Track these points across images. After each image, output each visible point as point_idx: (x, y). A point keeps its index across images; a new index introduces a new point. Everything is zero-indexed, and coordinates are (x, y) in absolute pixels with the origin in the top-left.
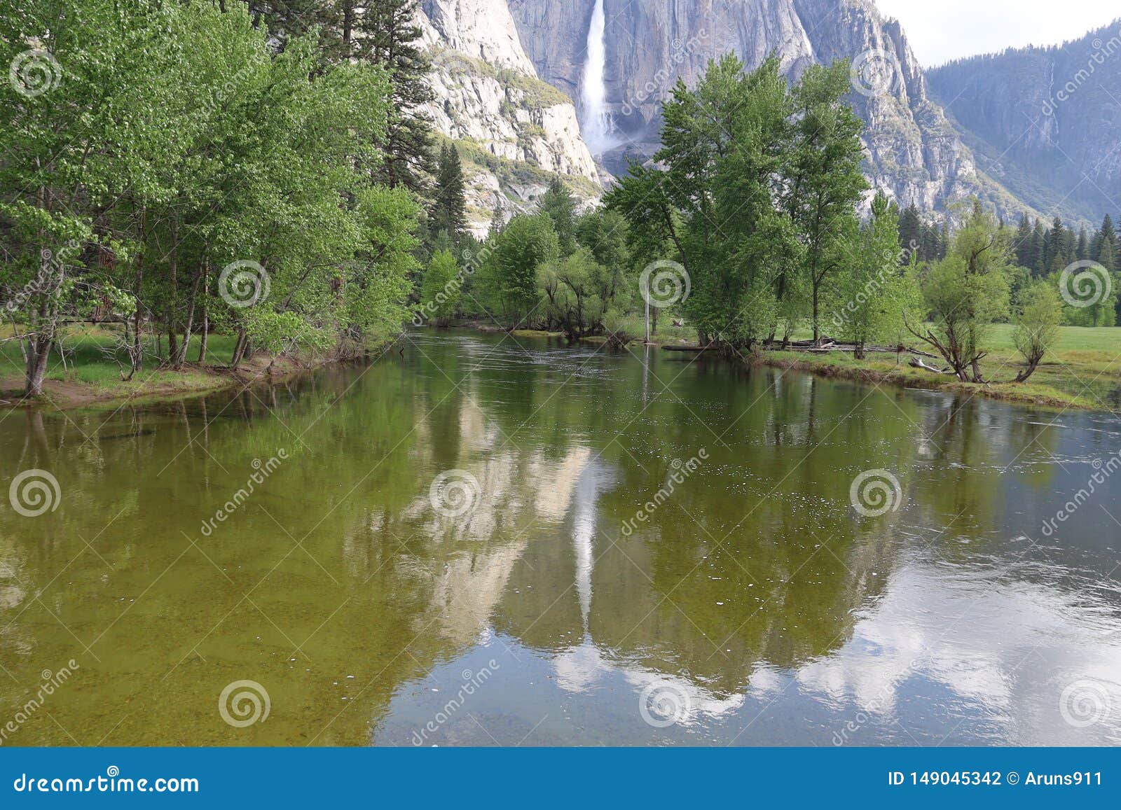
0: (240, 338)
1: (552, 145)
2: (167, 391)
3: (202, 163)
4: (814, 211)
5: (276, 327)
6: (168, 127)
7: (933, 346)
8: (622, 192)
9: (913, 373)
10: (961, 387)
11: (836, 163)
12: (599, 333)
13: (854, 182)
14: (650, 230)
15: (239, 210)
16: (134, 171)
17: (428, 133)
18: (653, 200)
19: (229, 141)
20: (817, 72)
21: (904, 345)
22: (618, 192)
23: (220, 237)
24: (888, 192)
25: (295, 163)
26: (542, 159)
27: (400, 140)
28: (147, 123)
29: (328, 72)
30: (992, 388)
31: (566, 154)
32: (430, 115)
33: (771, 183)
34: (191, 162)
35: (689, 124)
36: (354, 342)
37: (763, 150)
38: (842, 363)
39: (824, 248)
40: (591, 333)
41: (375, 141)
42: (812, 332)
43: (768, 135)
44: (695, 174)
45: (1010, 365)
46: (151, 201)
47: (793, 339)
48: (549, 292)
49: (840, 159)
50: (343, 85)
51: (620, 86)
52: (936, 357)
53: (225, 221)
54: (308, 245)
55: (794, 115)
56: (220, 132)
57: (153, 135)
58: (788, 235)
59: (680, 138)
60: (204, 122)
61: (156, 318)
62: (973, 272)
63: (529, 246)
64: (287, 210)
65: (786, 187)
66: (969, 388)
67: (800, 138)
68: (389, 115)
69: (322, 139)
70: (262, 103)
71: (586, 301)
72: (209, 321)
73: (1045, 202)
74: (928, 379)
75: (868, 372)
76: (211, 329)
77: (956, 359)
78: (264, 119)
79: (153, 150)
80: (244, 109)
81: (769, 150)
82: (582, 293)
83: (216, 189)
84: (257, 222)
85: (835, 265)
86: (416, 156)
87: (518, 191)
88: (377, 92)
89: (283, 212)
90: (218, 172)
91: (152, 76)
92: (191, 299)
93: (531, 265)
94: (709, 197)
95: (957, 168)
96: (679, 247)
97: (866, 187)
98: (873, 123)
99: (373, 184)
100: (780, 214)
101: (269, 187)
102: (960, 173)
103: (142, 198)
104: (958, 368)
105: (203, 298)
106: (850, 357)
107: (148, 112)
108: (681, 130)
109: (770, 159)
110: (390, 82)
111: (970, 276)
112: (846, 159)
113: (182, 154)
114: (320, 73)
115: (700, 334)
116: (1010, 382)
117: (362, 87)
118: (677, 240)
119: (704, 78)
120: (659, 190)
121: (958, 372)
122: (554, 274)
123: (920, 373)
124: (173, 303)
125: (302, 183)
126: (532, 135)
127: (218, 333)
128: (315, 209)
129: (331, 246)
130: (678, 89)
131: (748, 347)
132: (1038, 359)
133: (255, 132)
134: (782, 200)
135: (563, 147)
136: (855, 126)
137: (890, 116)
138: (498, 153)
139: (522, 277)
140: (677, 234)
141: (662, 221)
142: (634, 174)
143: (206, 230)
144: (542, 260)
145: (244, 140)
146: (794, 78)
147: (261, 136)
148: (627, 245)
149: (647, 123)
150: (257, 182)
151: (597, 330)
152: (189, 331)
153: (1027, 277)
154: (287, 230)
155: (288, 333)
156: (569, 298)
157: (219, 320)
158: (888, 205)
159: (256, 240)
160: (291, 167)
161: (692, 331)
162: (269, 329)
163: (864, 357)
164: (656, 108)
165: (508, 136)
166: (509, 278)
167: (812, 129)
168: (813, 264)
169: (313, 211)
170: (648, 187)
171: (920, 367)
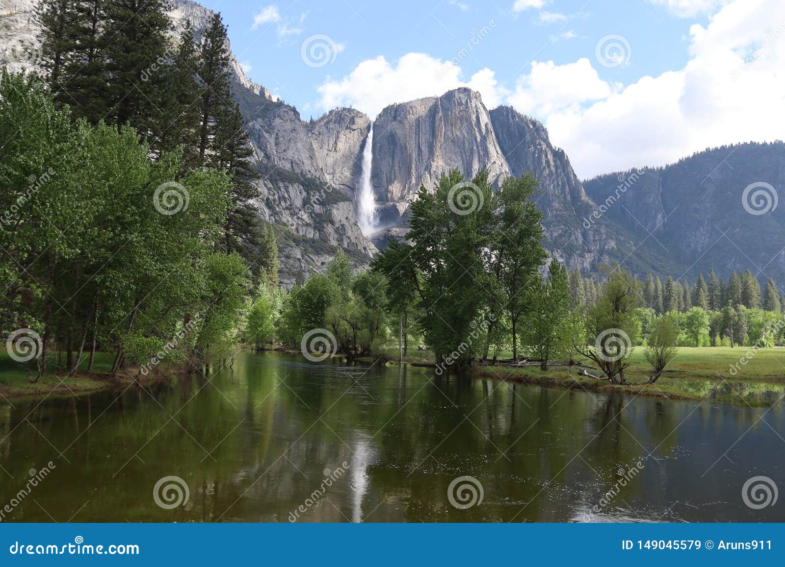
0: (118, 354)
1: (338, 228)
2: (62, 391)
3: (98, 233)
4: (512, 272)
5: (144, 347)
6: (76, 208)
7: (593, 361)
8: (384, 259)
9: (581, 379)
10: (613, 388)
11: (525, 240)
12: (368, 355)
13: (538, 253)
14: (403, 285)
15: (122, 266)
16: (51, 236)
17: (254, 218)
18: (405, 265)
19: (118, 218)
20: (512, 181)
21: (574, 361)
22: (381, 259)
23: (108, 284)
24: (560, 260)
25: (162, 235)
26: (331, 238)
27: (235, 222)
28: (62, 204)
29: (188, 176)
30: (633, 388)
31: (347, 235)
32: (256, 206)
33: (483, 254)
34: (91, 232)
35: (428, 214)
36: (198, 359)
37: (478, 232)
38: (533, 374)
39: (519, 296)
40: (362, 355)
41: (217, 222)
42: (512, 353)
43: (481, 222)
44: (433, 248)
45: (644, 373)
46: (62, 258)
47: (499, 358)
48: (334, 327)
49: (529, 238)
50: (198, 184)
51: (383, 190)
52: (595, 369)
53: (112, 273)
54: (169, 290)
55: (498, 209)
56: (113, 212)
57: (66, 212)
58: (495, 288)
59: (423, 223)
60: (101, 205)
61: (59, 340)
62: (618, 311)
63: (321, 296)
64: (156, 267)
65: (493, 256)
66: (618, 388)
67: (501, 224)
68: (228, 205)
69: (181, 219)
70: (142, 194)
71: (359, 333)
72: (96, 342)
73: (662, 266)
74: (590, 383)
75: (551, 379)
76: (98, 348)
77: (608, 369)
78: (143, 205)
79: (65, 223)
80: (130, 197)
81: (482, 232)
82: (357, 328)
83: (107, 250)
84: (134, 274)
85: (528, 308)
86: (245, 233)
87: (314, 259)
88: (220, 190)
89: (152, 267)
90: (109, 239)
91: (68, 174)
92: (84, 326)
93: (322, 308)
94: (442, 263)
95: (605, 245)
96: (422, 296)
97: (546, 256)
98: (550, 215)
99: (216, 251)
100: (489, 274)
101: (143, 251)
102: (606, 247)
103: (54, 255)
104: (610, 375)
105: (93, 326)
106: (539, 369)
107: (64, 197)
108: (423, 219)
109: (483, 238)
110: (230, 183)
111: (616, 314)
112: (532, 238)
113: (85, 226)
114: (183, 176)
115: (437, 355)
116: (645, 384)
117: (210, 185)
118: (421, 292)
119: (439, 185)
120: (409, 258)
121: (610, 378)
122: (338, 314)
123: (586, 379)
124: (71, 329)
125: (166, 249)
126: (324, 222)
127: (103, 351)
128: (176, 266)
129: (185, 292)
130: (421, 192)
131: (469, 364)
132: (662, 368)
133: (136, 213)
134: (491, 265)
135: (345, 230)
136: (538, 216)
137: (561, 211)
138: (301, 233)
139: (315, 316)
140: (422, 288)
141: (411, 279)
142: (392, 248)
143: (98, 279)
144: (329, 305)
145: (128, 218)
146: (498, 185)
147: (140, 216)
148: (387, 295)
149: (401, 215)
150: (136, 246)
151: (366, 353)
152: (82, 349)
153: (653, 315)
154: (155, 280)
155: (152, 352)
156: (348, 331)
157: (104, 341)
158: (561, 268)
159: (133, 286)
160: (160, 238)
161: (432, 354)
162: (139, 348)
163: (547, 369)
164: (407, 204)
165: (308, 222)
166: (307, 317)
167: (510, 218)
168: (512, 308)
169: (173, 268)
170: (402, 256)
171: (585, 375)
